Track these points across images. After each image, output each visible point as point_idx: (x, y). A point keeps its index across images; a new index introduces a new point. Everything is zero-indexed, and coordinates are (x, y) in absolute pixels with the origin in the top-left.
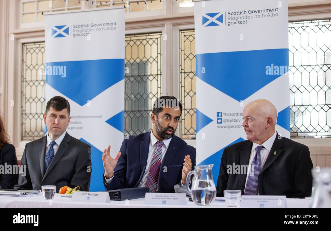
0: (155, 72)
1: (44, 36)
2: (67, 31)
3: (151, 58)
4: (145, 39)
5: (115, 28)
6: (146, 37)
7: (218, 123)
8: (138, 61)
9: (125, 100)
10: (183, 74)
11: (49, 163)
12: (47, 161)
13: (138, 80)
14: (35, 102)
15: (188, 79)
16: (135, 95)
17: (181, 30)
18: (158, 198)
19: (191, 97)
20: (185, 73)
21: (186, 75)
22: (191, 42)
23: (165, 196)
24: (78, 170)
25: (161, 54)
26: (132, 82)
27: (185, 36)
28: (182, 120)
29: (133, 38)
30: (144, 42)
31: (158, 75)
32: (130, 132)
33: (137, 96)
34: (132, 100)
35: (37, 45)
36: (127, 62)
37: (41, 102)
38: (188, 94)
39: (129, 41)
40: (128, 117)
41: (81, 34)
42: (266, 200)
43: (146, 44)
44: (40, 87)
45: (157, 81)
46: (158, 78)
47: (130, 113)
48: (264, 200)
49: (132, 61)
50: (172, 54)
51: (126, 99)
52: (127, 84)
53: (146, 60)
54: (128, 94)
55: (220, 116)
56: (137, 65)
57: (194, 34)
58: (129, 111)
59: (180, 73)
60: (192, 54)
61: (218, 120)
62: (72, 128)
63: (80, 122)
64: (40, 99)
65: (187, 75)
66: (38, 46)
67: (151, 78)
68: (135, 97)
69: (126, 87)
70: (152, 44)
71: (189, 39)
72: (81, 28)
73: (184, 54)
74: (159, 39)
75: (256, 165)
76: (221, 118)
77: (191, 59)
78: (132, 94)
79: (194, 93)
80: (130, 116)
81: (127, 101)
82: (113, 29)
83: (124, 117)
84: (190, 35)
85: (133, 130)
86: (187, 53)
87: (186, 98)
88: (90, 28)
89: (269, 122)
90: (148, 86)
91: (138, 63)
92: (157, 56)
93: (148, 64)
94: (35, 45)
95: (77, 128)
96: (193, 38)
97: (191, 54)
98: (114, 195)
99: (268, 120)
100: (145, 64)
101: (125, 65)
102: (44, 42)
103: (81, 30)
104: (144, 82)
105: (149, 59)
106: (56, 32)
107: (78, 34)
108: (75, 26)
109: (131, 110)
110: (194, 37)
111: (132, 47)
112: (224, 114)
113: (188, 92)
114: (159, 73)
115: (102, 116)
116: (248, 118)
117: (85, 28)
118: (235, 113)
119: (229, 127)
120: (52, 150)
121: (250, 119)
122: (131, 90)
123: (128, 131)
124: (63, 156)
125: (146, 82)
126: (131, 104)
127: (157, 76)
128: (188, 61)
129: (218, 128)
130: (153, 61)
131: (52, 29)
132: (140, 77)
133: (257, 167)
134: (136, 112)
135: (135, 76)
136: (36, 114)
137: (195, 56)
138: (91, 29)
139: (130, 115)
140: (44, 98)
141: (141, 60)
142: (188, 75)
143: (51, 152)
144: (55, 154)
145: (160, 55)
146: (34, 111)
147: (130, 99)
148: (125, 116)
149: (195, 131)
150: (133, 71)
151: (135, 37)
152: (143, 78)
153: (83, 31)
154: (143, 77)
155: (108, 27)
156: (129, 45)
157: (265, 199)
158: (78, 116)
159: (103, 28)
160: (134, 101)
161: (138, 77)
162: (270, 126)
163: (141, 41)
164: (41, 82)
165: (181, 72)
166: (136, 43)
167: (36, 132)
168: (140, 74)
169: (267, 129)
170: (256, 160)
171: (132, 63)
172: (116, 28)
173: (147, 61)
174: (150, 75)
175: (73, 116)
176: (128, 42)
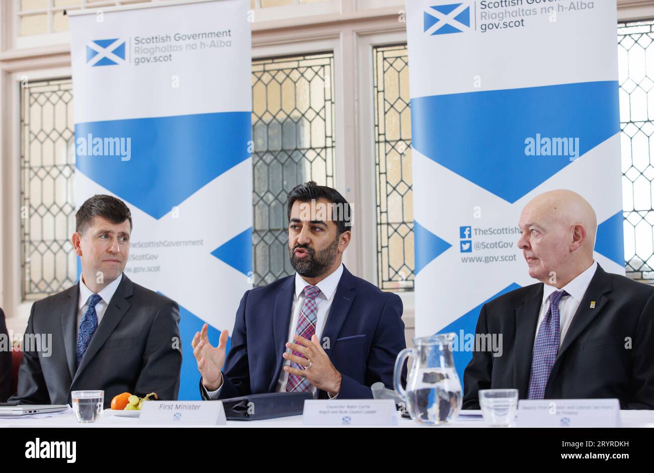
0: (319, 142)
1: (68, 64)
2: (120, 51)
3: (310, 110)
4: (296, 69)
5: (228, 44)
6: (299, 64)
7: (462, 251)
8: (281, 117)
9: (254, 206)
10: (382, 145)
11: (86, 344)
12: (81, 339)
13: (283, 161)
14: (51, 213)
15: (394, 157)
16: (276, 195)
17: (376, 47)
18: (333, 412)
19: (402, 196)
20: (386, 141)
21: (389, 147)
22: (399, 72)
23: (348, 407)
24: (151, 358)
25: (333, 101)
26: (268, 165)
27: (385, 59)
28: (382, 247)
29: (268, 67)
30: (295, 75)
31: (326, 148)
32: (267, 278)
33: (280, 197)
34: (269, 206)
35: (54, 86)
36: (258, 122)
37: (64, 213)
38: (394, 189)
39: (262, 73)
40: (262, 244)
41: (152, 57)
42: (574, 410)
43: (299, 79)
44: (61, 180)
45: (324, 162)
46: (327, 154)
47: (266, 235)
48: (570, 410)
49: (267, 118)
50: (358, 100)
51: (255, 203)
52: (258, 169)
53: (300, 115)
54: (261, 193)
55: (467, 236)
56: (280, 126)
57: (406, 54)
58: (263, 231)
59: (376, 142)
60: (402, 100)
61: (463, 245)
62: (136, 270)
63: (154, 256)
64: (63, 207)
65: (391, 147)
66: (56, 88)
67: (311, 155)
68: (276, 198)
69: (256, 177)
70: (312, 79)
71: (393, 65)
72: (151, 45)
73: (385, 100)
74: (327, 68)
75: (549, 332)
76: (469, 239)
77: (400, 111)
78: (268, 191)
79: (409, 187)
80: (265, 242)
81: (259, 207)
82: (223, 46)
83: (253, 245)
84: (397, 58)
85: (274, 272)
86: (391, 96)
87: (389, 197)
88: (173, 43)
89: (576, 237)
90: (305, 173)
91: (282, 122)
92: (323, 105)
93: (303, 125)
94: (49, 85)
95: (146, 269)
96: (404, 64)
97: (400, 100)
98: (234, 409)
99: (575, 233)
100: (296, 123)
101: (252, 127)
102: (69, 78)
103: (153, 49)
104: (295, 165)
105: (306, 112)
106: (95, 53)
107: (147, 58)
108: (138, 41)
109: (267, 228)
110: (406, 62)
111: (266, 85)
112: (476, 230)
113: (394, 186)
114: (329, 144)
115: (202, 241)
116: (531, 228)
117: (160, 45)
118: (501, 229)
119: (488, 260)
120: (92, 315)
121: (534, 231)
122: (267, 181)
123: (263, 276)
124: (117, 328)
125: (301, 165)
126: (267, 214)
127: (324, 150)
128: (392, 116)
129: (463, 262)
130: (315, 117)
131: (87, 47)
132: (287, 154)
133: (550, 337)
134: (280, 232)
135: (275, 151)
136: (55, 241)
137: (408, 105)
138: (175, 46)
139: (266, 238)
140: (71, 206)
141: (289, 116)
142: (393, 147)
143: (91, 318)
144: (99, 324)
145: (330, 102)
146: (49, 236)
147: (266, 203)
148: (255, 242)
149: (413, 272)
150: (270, 140)
151: (273, 63)
152: (294, 155)
153: (156, 51)
154: (292, 153)
155: (213, 41)
156: (260, 82)
157: (573, 408)
158: (150, 243)
159: (201, 44)
160: (275, 207)
161: (281, 153)
162: (580, 246)
163: (287, 72)
164: (63, 169)
165: (377, 140)
166: (276, 77)
167: (55, 282)
168: (287, 147)
169: (574, 252)
170: (550, 322)
171: (267, 123)
172: (230, 42)
173: (301, 118)
174: (308, 149)
175: (139, 243)
176: (259, 75)
